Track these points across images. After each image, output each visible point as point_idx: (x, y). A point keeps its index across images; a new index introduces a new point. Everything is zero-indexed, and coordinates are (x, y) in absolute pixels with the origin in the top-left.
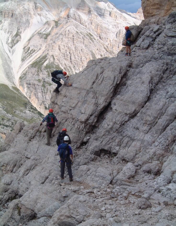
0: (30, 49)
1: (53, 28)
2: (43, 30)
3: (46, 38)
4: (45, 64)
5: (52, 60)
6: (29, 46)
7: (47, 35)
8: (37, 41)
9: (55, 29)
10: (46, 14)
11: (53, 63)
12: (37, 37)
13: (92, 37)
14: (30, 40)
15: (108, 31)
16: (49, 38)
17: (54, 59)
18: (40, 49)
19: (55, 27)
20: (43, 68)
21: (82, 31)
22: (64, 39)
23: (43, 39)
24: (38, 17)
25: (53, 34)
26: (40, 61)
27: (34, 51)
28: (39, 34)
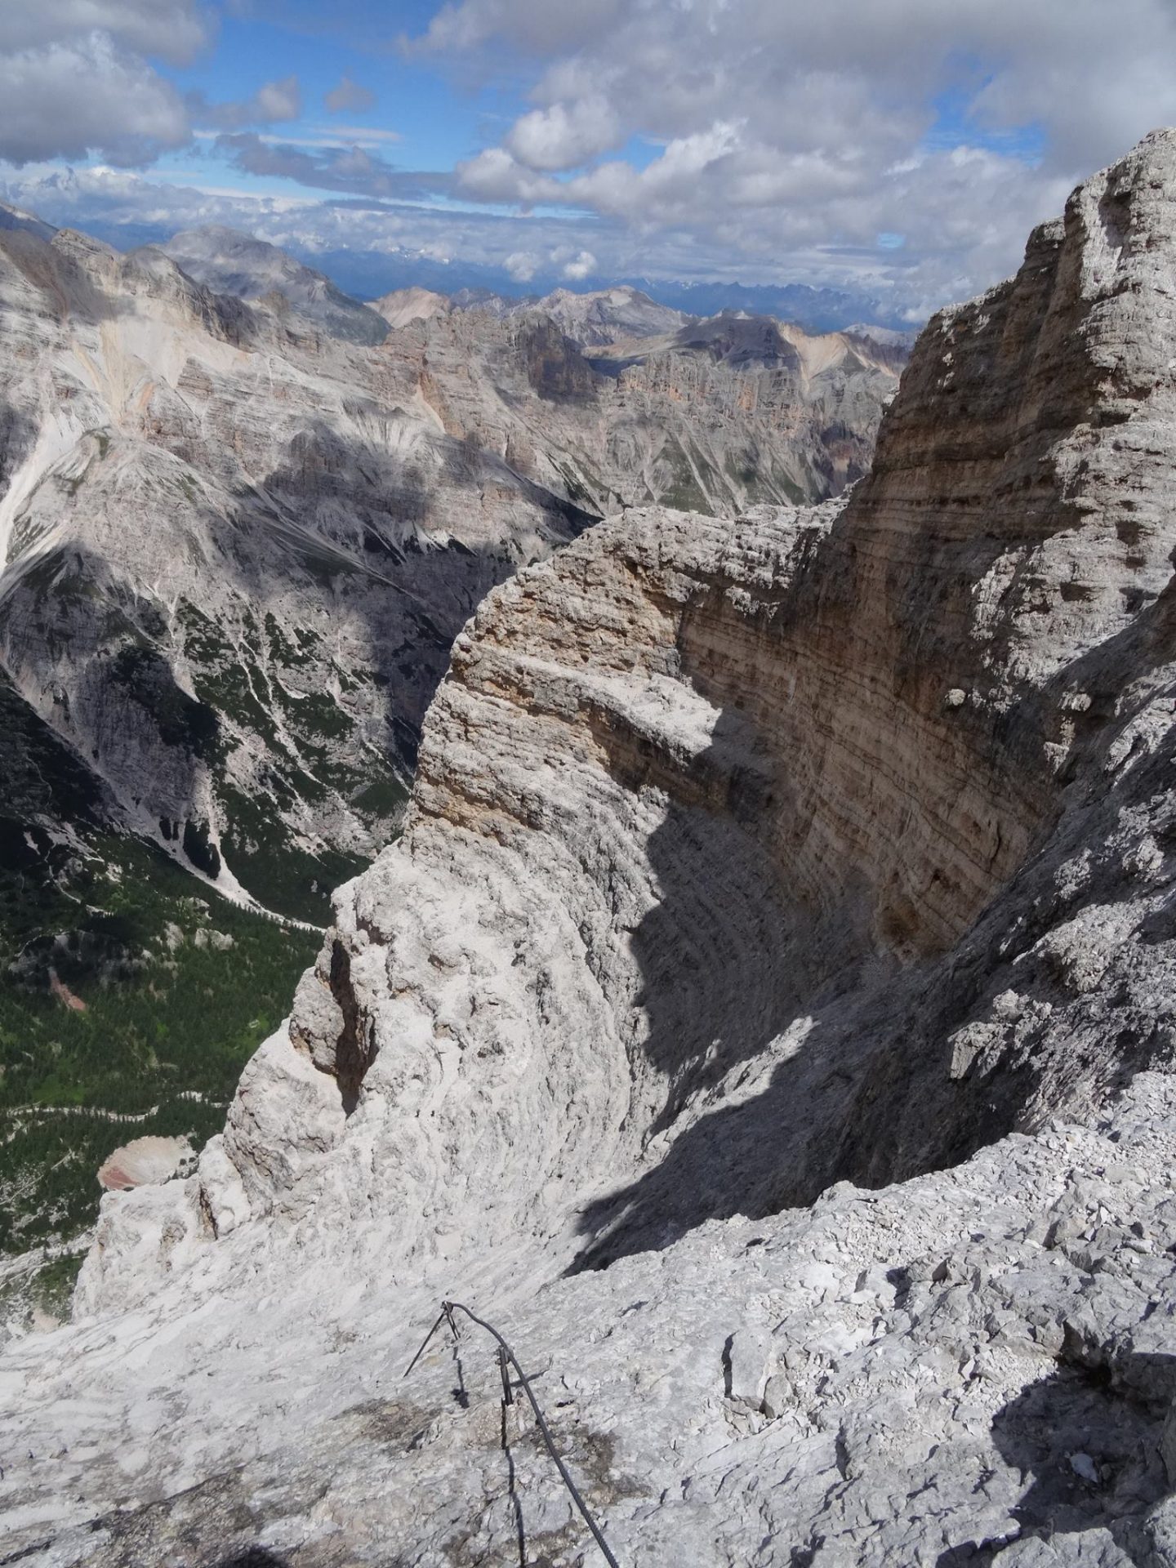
0: (32, 524)
1: (92, 460)
2: (68, 466)
3: (71, 494)
4: (56, 580)
5: (74, 566)
6: (29, 513)
7: (76, 483)
8: (50, 499)
9: (97, 464)
10: (87, 408)
11: (76, 577)
12: (49, 487)
13: (194, 488)
14: (32, 494)
15: (265, 440)
16: (81, 490)
17: (81, 564)
18: (56, 525)
19: (99, 457)
20: (50, 592)
21: (166, 475)
22: (110, 504)
23: (65, 496)
24: (62, 416)
25: (92, 479)
26: (47, 569)
27: (42, 529)
28: (58, 477)
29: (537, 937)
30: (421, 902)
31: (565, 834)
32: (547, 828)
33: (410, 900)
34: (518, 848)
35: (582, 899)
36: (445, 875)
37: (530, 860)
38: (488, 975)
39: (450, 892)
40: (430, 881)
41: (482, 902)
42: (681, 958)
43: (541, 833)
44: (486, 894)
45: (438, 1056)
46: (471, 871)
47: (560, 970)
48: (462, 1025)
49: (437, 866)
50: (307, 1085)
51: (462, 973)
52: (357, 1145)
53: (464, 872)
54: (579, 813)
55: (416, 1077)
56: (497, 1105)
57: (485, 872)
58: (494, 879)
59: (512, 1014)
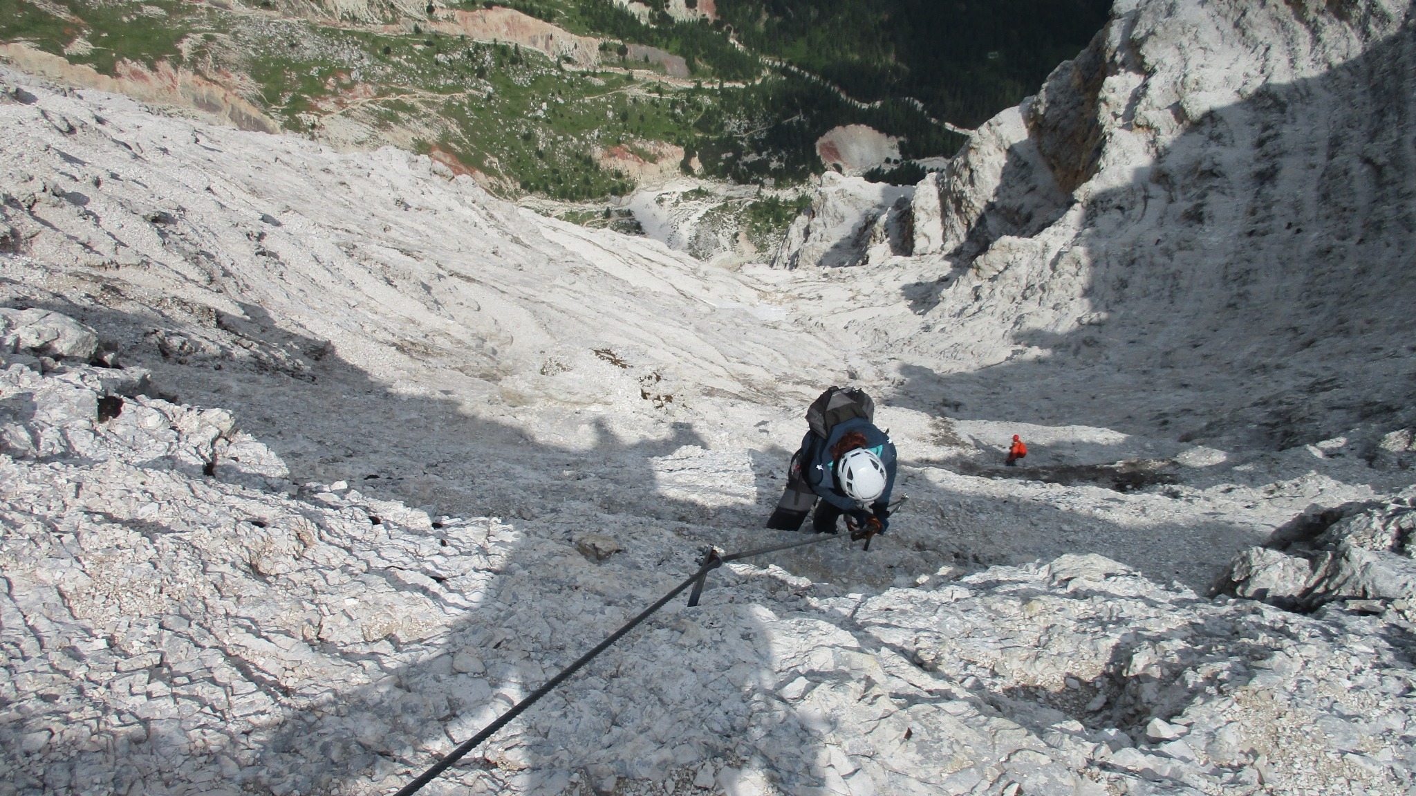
29: (1286, 130)
30: (1194, 46)
31: (1368, 35)
32: (1354, 22)
33: (1185, 41)
34: (1315, 31)
35: (1349, 110)
36: (1228, 27)
37: (1319, 48)
38: (1224, 145)
39: (1227, 47)
40: (1212, 27)
41: (1252, 72)
42: (1402, 215)
43: (1345, 23)
44: (1259, 64)
45: (1146, 198)
46: (1257, 33)
47: (1290, 169)
48: (1179, 179)
49: (1226, 16)
50: (1026, 164)
51: (1201, 133)
52: (1050, 243)
53: (1249, 33)
54: (1394, 19)
55: (1120, 208)
56: (1175, 266)
57: (1268, 41)
58: (1274, 53)
59: (1228, 191)
